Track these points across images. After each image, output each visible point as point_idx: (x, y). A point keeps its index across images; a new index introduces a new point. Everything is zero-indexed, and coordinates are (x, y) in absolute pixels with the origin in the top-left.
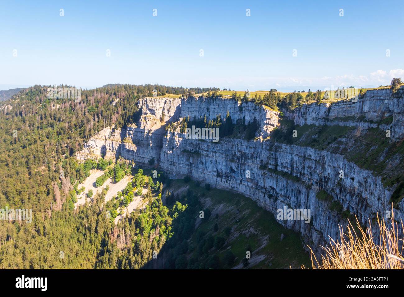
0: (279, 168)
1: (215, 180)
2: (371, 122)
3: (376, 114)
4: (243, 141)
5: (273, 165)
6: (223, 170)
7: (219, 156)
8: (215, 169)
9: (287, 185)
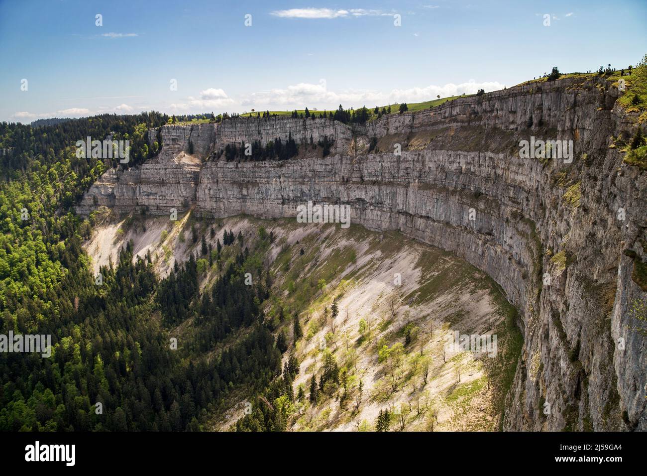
0: (366, 179)
1: (281, 209)
2: (462, 121)
3: (465, 116)
4: (316, 160)
5: (358, 177)
6: (290, 195)
7: (285, 181)
8: (280, 197)
9: (379, 191)
